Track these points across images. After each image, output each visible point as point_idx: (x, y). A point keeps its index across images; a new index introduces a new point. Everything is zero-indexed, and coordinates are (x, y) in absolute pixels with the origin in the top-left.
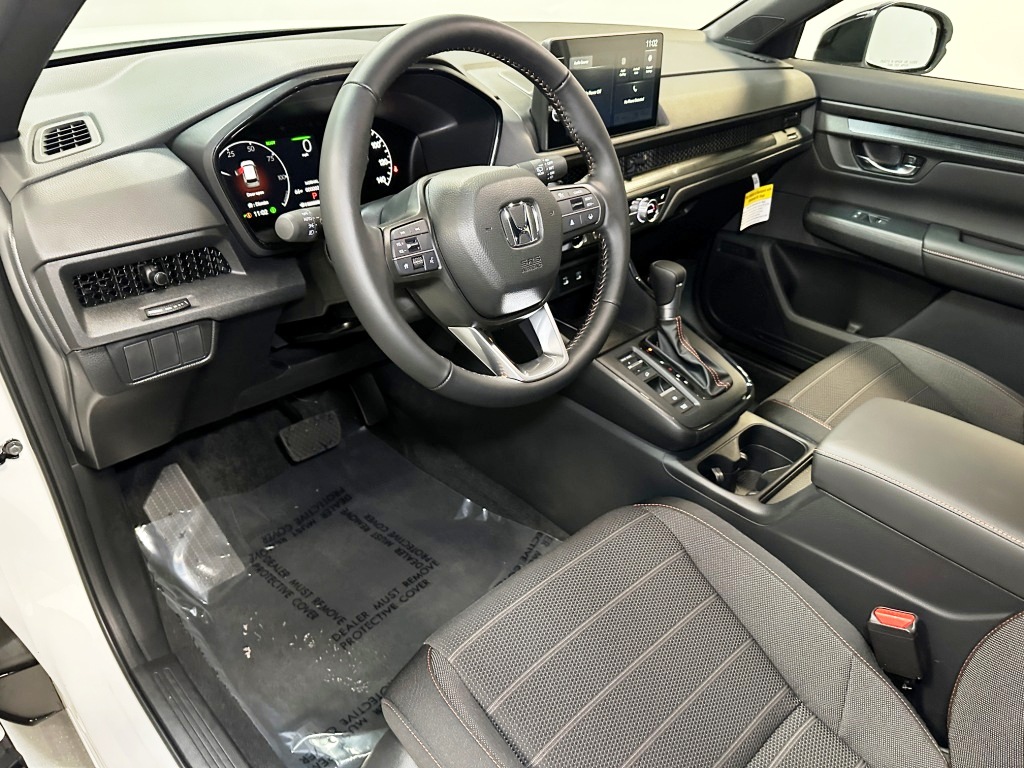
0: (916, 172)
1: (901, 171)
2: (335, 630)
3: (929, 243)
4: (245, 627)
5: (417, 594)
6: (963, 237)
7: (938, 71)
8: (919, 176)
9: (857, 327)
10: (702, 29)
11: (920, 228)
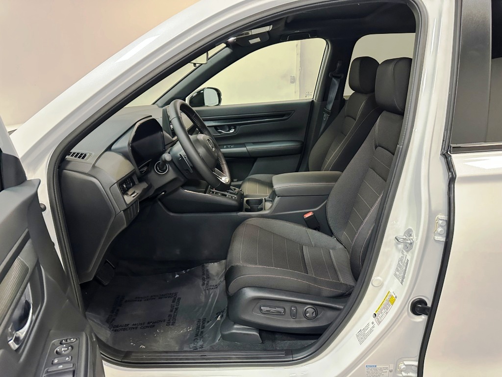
0: (235, 130)
1: (231, 131)
2: (166, 323)
3: (248, 148)
4: (132, 344)
5: (180, 302)
6: (254, 143)
7: (222, 104)
8: (236, 131)
9: (236, 180)
10: (154, 104)
11: (243, 145)
